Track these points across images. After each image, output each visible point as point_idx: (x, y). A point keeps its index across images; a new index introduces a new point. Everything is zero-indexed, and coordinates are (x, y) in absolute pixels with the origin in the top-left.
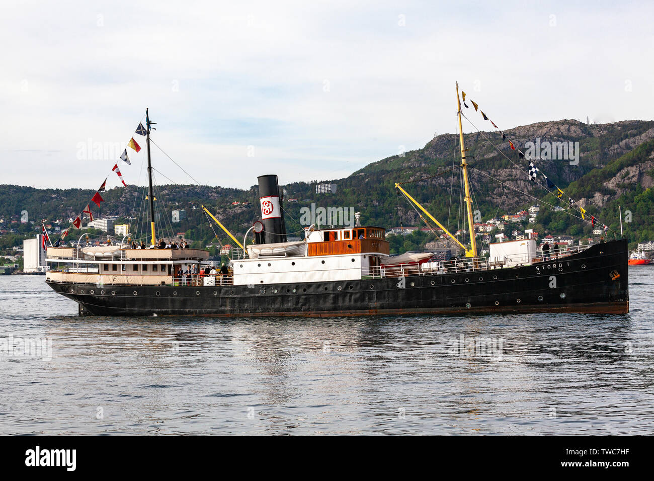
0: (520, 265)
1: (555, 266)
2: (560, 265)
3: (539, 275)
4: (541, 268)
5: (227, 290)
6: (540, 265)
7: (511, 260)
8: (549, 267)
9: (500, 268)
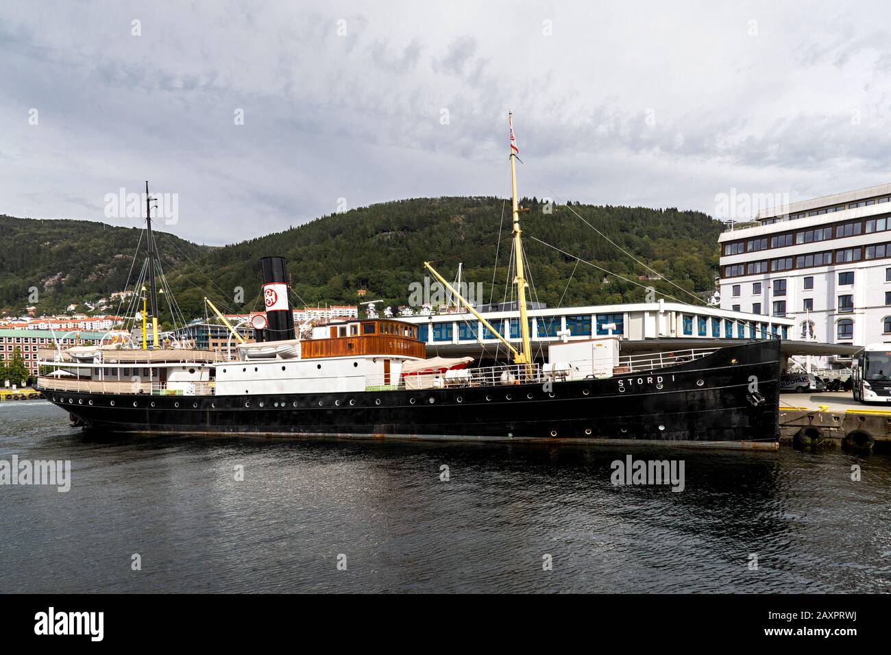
0: (592, 377)
1: (650, 380)
2: (660, 379)
3: (623, 394)
4: (626, 383)
5: (208, 402)
6: (625, 378)
7: (577, 368)
8: (640, 381)
9: (560, 380)
